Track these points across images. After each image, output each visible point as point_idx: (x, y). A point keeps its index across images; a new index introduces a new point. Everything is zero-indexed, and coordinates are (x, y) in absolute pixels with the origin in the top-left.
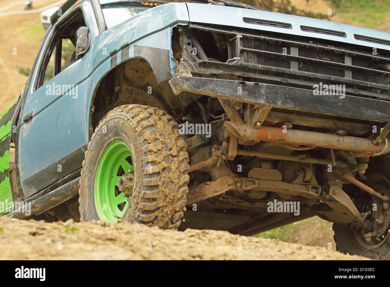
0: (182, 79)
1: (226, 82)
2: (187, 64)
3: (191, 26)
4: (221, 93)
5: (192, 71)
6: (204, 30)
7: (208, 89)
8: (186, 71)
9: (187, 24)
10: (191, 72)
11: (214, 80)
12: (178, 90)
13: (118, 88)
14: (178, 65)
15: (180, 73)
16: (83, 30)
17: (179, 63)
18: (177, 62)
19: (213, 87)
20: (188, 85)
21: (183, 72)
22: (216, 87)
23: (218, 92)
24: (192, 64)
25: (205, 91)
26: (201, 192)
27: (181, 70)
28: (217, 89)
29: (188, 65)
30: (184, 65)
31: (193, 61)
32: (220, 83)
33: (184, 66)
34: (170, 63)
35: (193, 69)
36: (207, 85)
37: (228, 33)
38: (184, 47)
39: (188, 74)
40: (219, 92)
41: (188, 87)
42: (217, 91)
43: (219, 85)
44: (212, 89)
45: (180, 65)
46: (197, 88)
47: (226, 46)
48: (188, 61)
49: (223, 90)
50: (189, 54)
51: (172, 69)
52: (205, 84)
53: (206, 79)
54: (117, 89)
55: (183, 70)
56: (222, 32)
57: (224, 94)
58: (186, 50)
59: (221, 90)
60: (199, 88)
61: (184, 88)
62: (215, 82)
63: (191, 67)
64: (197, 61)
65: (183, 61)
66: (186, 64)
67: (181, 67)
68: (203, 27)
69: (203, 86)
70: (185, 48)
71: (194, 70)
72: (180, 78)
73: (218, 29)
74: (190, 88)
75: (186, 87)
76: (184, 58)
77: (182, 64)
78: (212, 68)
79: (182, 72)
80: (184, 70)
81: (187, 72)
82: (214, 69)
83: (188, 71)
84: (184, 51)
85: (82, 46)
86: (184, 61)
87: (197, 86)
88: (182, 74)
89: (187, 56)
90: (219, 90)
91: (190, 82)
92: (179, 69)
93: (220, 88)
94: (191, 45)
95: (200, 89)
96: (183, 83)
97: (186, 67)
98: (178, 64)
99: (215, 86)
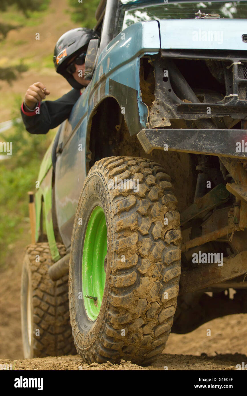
0: (149, 133)
1: (213, 133)
2: (163, 108)
3: (164, 54)
4: (207, 149)
5: (172, 117)
6: (184, 59)
7: (187, 145)
8: (161, 119)
9: (157, 53)
10: (170, 119)
11: (197, 131)
12: (147, 147)
13: (119, 126)
14: (148, 111)
15: (152, 122)
16: (92, 44)
17: (150, 108)
18: (147, 107)
19: (195, 141)
20: (158, 141)
21: (157, 120)
22: (199, 141)
23: (201, 149)
24: (171, 108)
25: (184, 149)
26: (214, 273)
27: (154, 117)
28: (201, 144)
29: (165, 108)
30: (157, 110)
31: (172, 103)
32: (205, 135)
33: (158, 112)
34: (138, 108)
35: (172, 114)
36: (186, 139)
37: (219, 60)
38: (158, 84)
39: (165, 123)
40: (203, 148)
41: (159, 145)
42: (202, 146)
43: (203, 138)
44: (193, 145)
45: (152, 111)
46: (172, 145)
47: (223, 77)
48: (164, 103)
49: (209, 145)
50: (165, 94)
51: (142, 117)
52: (183, 137)
53: (184, 131)
54: (118, 128)
55: (156, 118)
56: (210, 59)
57: (212, 150)
58: (161, 88)
59: (207, 145)
60: (175, 144)
61: (152, 146)
62: (197, 133)
63: (169, 112)
64: (178, 103)
65: (156, 104)
66: (160, 108)
67: (153, 114)
68: (181, 54)
69: (180, 142)
70: (159, 86)
71: (174, 116)
72: (146, 132)
73: (205, 56)
74: (160, 146)
75: (154, 145)
76: (157, 100)
77: (156, 109)
78: (198, 112)
79: (154, 121)
80: (158, 116)
81: (163, 120)
82: (201, 113)
83: (165, 119)
84: (159, 90)
85: (90, 66)
86: (158, 104)
87: (171, 141)
88: (155, 124)
89: (163, 97)
90: (204, 145)
91: (161, 137)
92: (150, 117)
93: (206, 143)
94: (169, 80)
95: (175, 146)
96: (151, 139)
97: (161, 113)
98: (148, 109)
99: (197, 140)
